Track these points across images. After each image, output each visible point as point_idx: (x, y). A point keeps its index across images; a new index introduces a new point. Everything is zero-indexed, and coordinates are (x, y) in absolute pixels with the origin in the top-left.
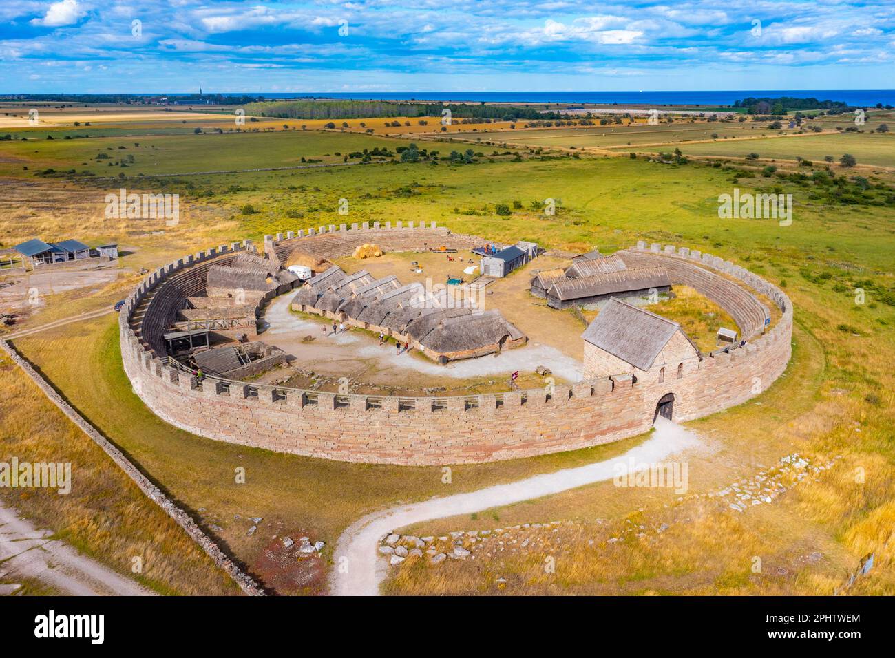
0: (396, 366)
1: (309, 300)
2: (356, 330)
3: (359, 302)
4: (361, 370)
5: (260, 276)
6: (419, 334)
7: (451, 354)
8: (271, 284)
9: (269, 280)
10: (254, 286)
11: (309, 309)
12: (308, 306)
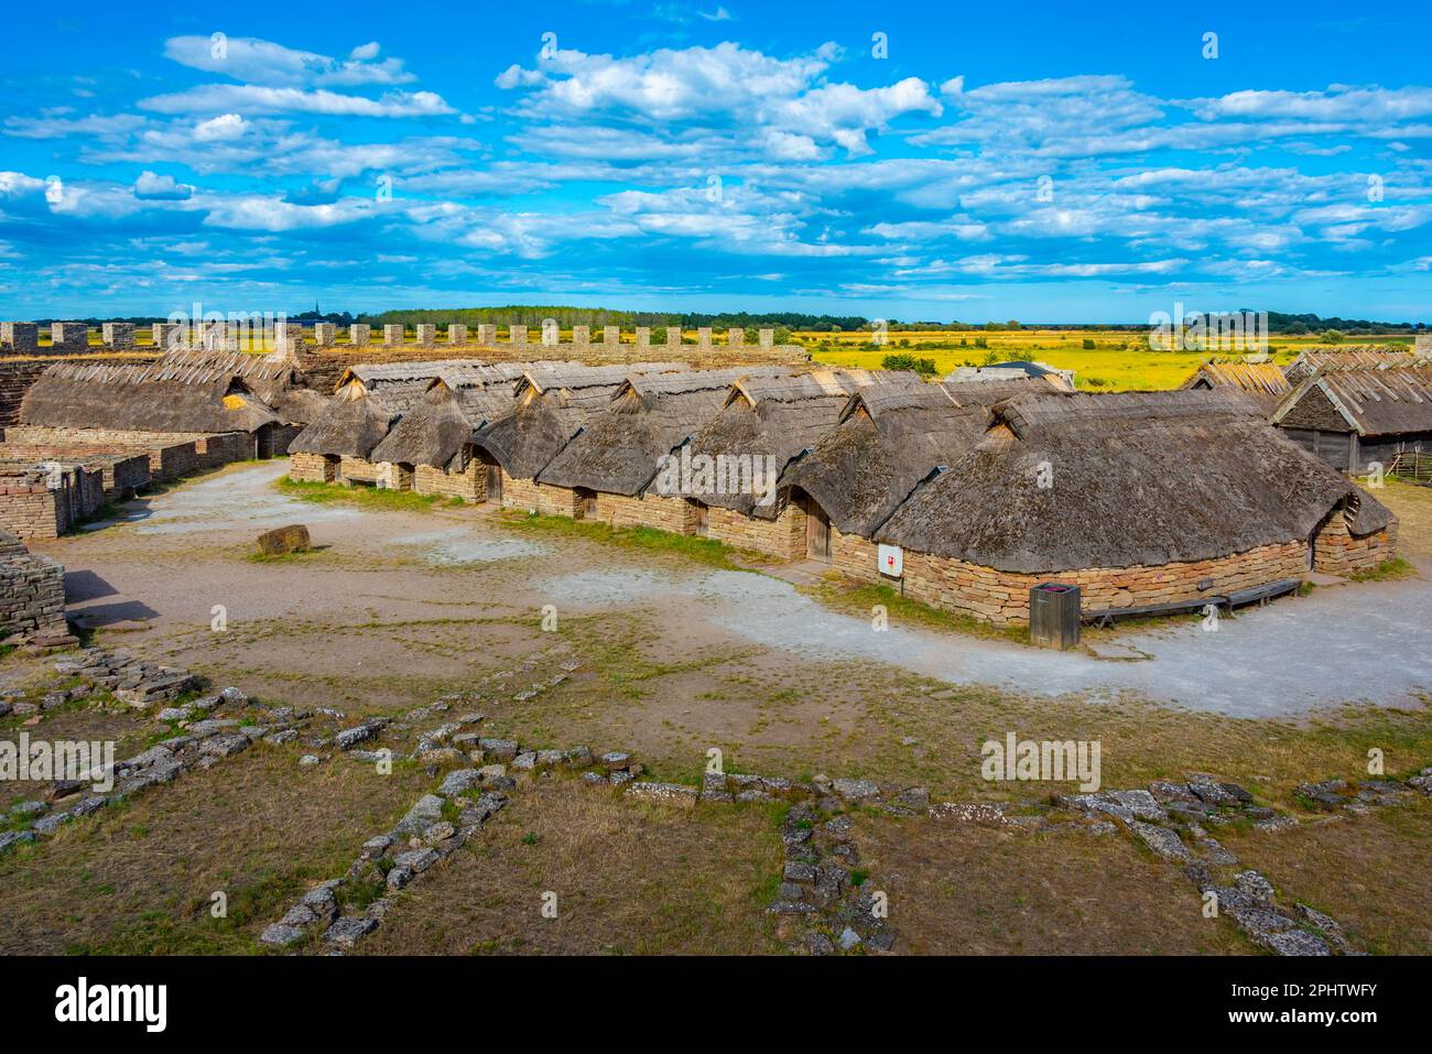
0: (764, 650)
1: (352, 436)
2: (531, 523)
3: (547, 417)
4: (542, 670)
5: (202, 386)
6: (859, 499)
7: (1097, 586)
8: (238, 413)
9: (236, 401)
10: (177, 418)
11: (352, 467)
12: (346, 458)
